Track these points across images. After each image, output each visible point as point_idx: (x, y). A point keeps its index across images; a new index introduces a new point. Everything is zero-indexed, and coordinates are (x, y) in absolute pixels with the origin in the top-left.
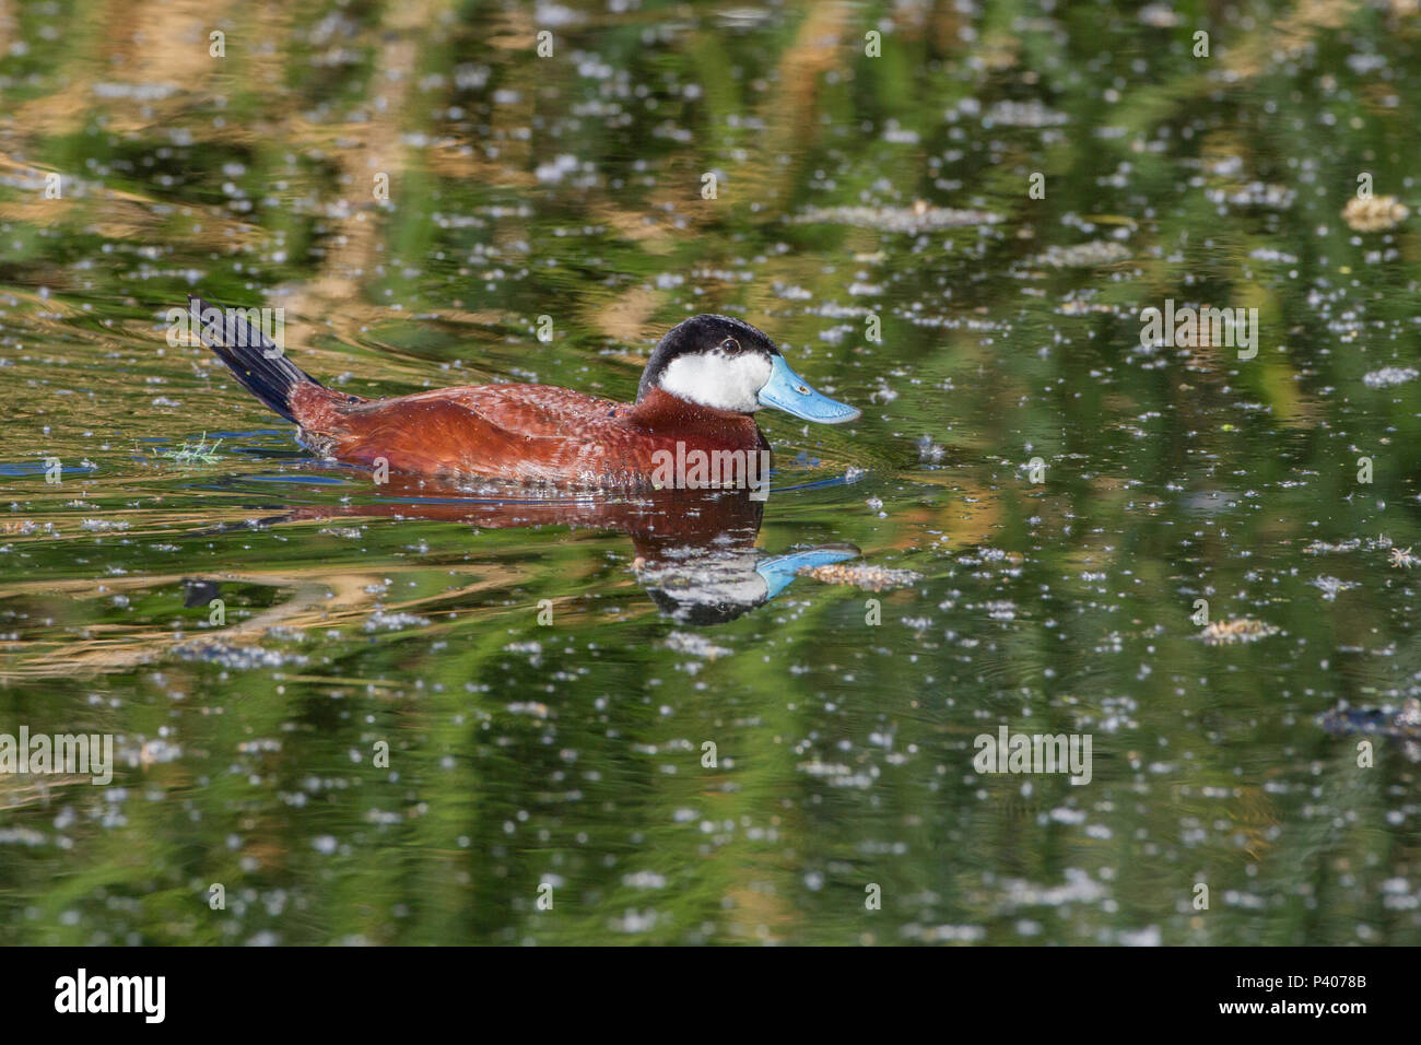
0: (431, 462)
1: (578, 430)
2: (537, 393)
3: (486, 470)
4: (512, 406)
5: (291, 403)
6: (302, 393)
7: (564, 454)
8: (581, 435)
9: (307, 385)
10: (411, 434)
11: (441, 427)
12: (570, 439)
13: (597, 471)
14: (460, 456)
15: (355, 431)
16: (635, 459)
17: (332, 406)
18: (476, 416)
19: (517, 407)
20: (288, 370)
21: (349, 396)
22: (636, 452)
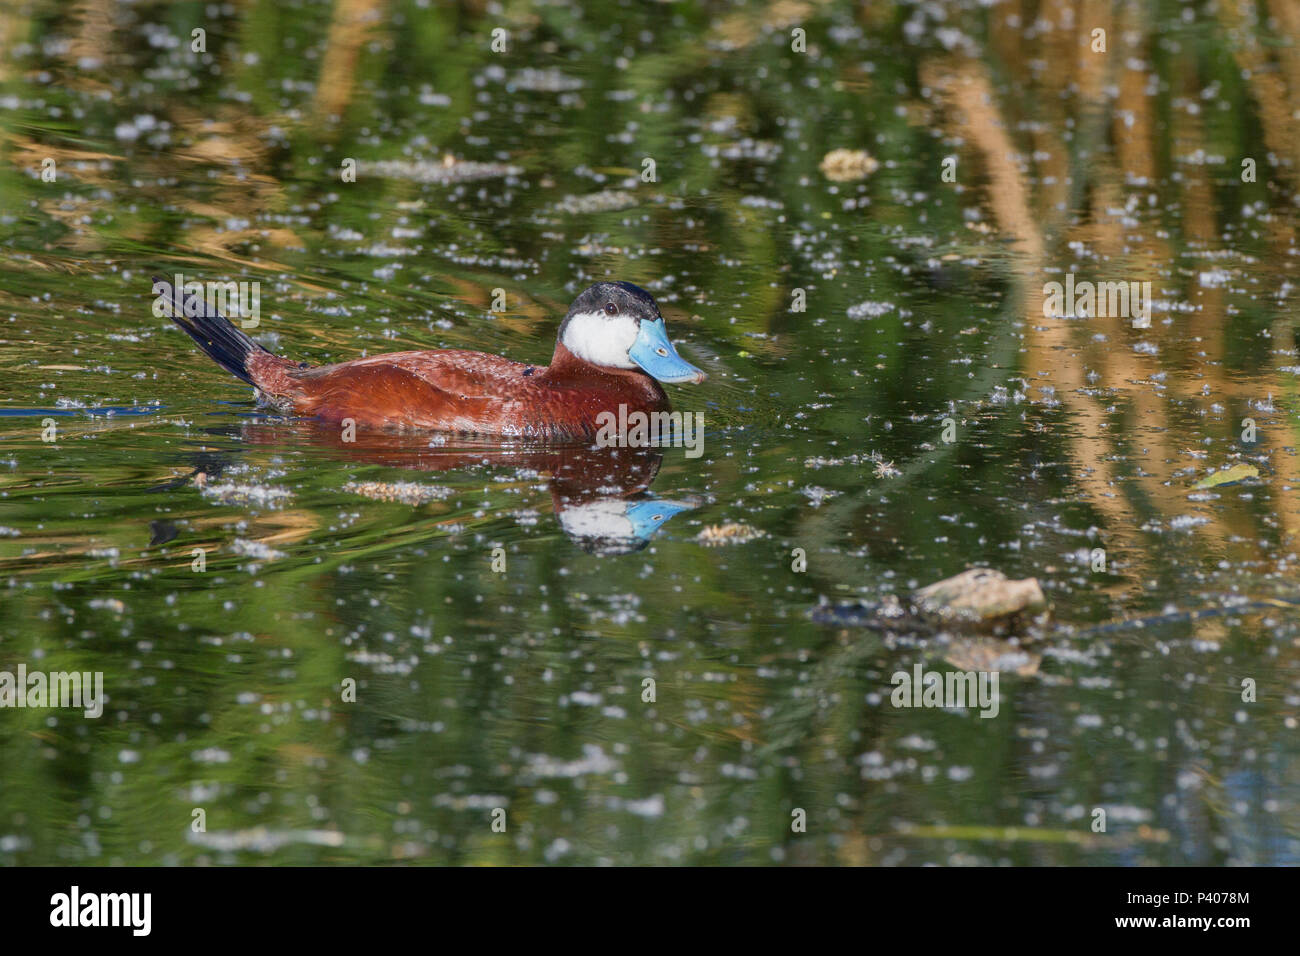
0: (379, 416)
1: (500, 390)
2: (466, 357)
3: (427, 424)
4: (447, 370)
5: (249, 368)
6: (257, 360)
7: (492, 412)
8: (502, 394)
9: (260, 353)
10: (361, 394)
11: (388, 386)
12: (494, 398)
13: (518, 425)
14: (404, 411)
15: (309, 394)
16: (548, 411)
17: (286, 371)
18: (417, 378)
19: (451, 372)
20: (243, 340)
21: (299, 363)
22: (548, 404)
